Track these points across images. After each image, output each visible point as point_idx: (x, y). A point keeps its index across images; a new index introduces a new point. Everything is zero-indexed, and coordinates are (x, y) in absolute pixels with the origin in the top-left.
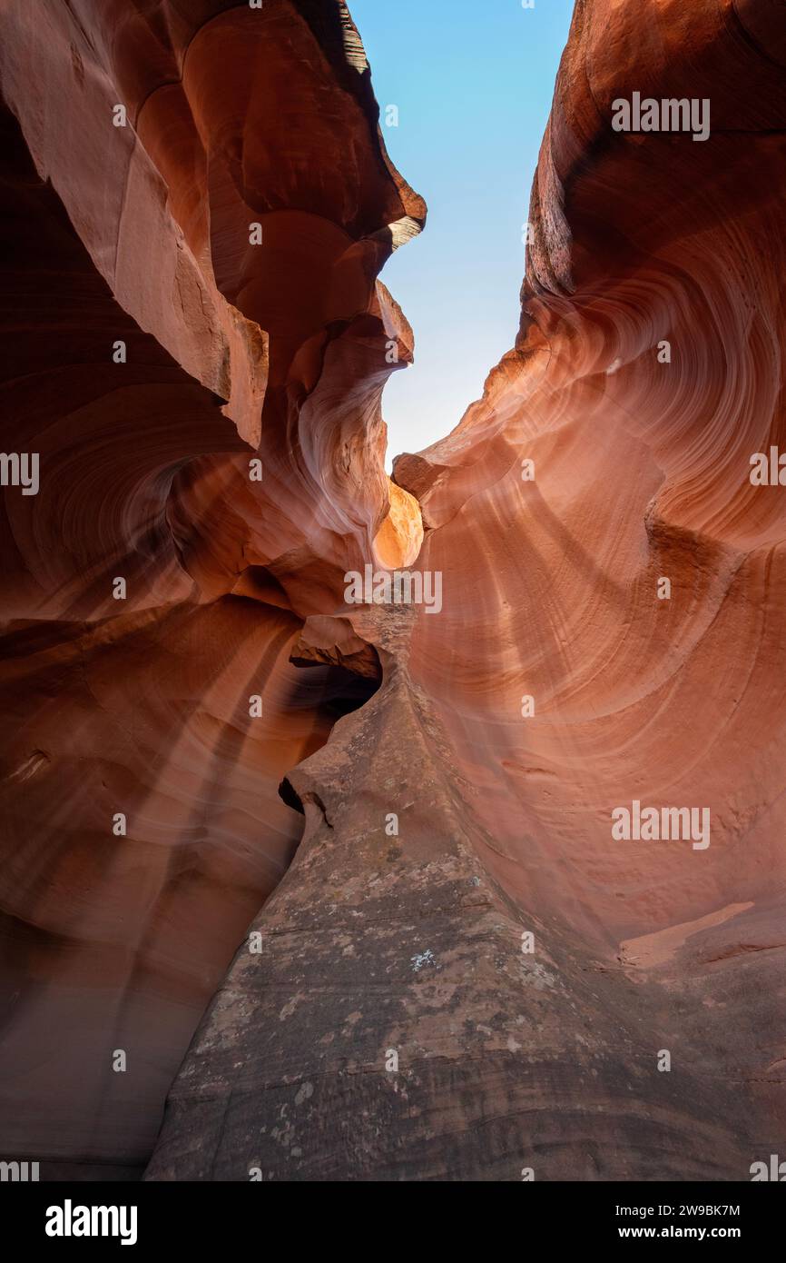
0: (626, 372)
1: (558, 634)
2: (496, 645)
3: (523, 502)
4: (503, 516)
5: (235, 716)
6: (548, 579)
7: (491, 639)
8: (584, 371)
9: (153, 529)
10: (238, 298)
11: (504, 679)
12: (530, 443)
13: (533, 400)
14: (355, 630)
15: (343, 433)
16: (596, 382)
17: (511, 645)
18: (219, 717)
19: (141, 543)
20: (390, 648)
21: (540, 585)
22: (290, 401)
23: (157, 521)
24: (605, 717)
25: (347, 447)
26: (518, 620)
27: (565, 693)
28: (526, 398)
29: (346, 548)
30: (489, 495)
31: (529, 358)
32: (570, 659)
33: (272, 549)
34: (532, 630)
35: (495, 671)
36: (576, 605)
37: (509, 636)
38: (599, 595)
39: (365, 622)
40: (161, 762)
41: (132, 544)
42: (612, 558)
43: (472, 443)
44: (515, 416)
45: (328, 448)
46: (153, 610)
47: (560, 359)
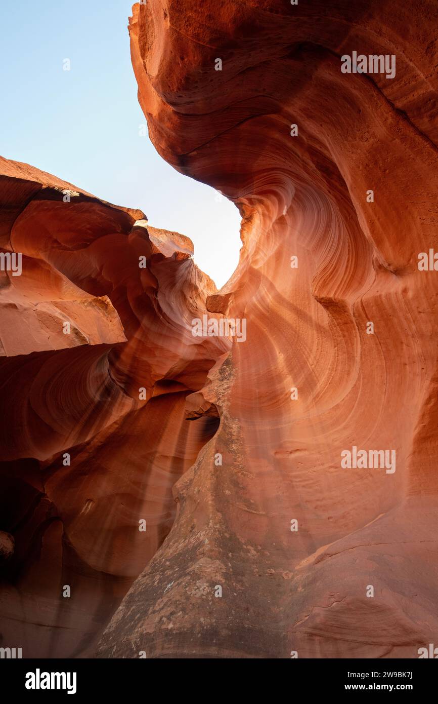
0: (291, 210)
1: (309, 362)
2: (279, 378)
3: (270, 297)
4: (264, 308)
5: (176, 451)
6: (296, 333)
7: (277, 376)
8: (275, 218)
9: (105, 386)
10: (102, 274)
11: (288, 396)
12: (264, 264)
13: (260, 240)
14: (205, 398)
15: (186, 293)
16: (281, 221)
17: (288, 376)
18: (168, 455)
19: (102, 396)
20: (220, 403)
21: (293, 337)
22: (150, 296)
23: (106, 383)
24: (336, 406)
25: (191, 298)
26: (288, 361)
27: (317, 396)
28: (257, 241)
29: (205, 348)
30: (254, 299)
31: (252, 219)
32: (317, 375)
33: (163, 369)
34: (297, 363)
35: (282, 393)
36: (313, 342)
37: (286, 371)
38: (320, 335)
39: (210, 391)
40: (145, 486)
41: (97, 398)
42: (318, 314)
43: (241, 274)
44: (255, 252)
45: (182, 303)
46: (115, 423)
47: (264, 215)
